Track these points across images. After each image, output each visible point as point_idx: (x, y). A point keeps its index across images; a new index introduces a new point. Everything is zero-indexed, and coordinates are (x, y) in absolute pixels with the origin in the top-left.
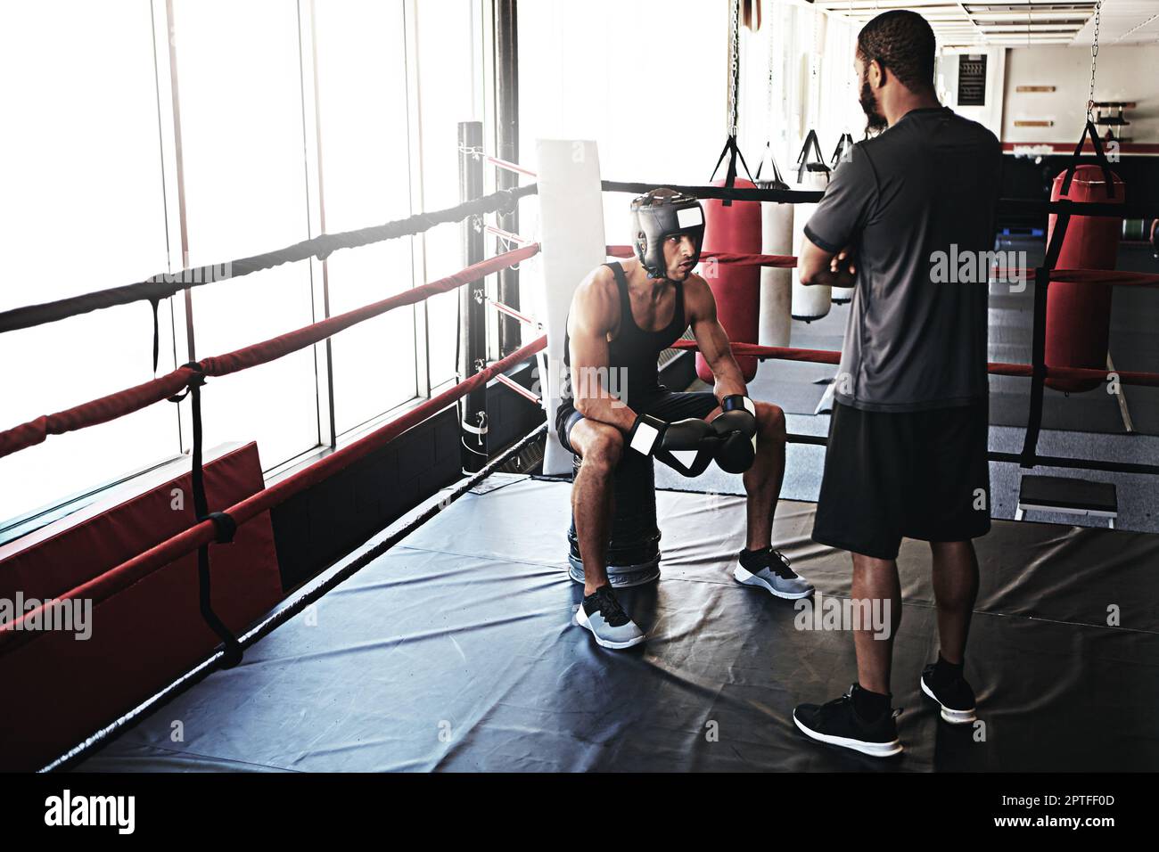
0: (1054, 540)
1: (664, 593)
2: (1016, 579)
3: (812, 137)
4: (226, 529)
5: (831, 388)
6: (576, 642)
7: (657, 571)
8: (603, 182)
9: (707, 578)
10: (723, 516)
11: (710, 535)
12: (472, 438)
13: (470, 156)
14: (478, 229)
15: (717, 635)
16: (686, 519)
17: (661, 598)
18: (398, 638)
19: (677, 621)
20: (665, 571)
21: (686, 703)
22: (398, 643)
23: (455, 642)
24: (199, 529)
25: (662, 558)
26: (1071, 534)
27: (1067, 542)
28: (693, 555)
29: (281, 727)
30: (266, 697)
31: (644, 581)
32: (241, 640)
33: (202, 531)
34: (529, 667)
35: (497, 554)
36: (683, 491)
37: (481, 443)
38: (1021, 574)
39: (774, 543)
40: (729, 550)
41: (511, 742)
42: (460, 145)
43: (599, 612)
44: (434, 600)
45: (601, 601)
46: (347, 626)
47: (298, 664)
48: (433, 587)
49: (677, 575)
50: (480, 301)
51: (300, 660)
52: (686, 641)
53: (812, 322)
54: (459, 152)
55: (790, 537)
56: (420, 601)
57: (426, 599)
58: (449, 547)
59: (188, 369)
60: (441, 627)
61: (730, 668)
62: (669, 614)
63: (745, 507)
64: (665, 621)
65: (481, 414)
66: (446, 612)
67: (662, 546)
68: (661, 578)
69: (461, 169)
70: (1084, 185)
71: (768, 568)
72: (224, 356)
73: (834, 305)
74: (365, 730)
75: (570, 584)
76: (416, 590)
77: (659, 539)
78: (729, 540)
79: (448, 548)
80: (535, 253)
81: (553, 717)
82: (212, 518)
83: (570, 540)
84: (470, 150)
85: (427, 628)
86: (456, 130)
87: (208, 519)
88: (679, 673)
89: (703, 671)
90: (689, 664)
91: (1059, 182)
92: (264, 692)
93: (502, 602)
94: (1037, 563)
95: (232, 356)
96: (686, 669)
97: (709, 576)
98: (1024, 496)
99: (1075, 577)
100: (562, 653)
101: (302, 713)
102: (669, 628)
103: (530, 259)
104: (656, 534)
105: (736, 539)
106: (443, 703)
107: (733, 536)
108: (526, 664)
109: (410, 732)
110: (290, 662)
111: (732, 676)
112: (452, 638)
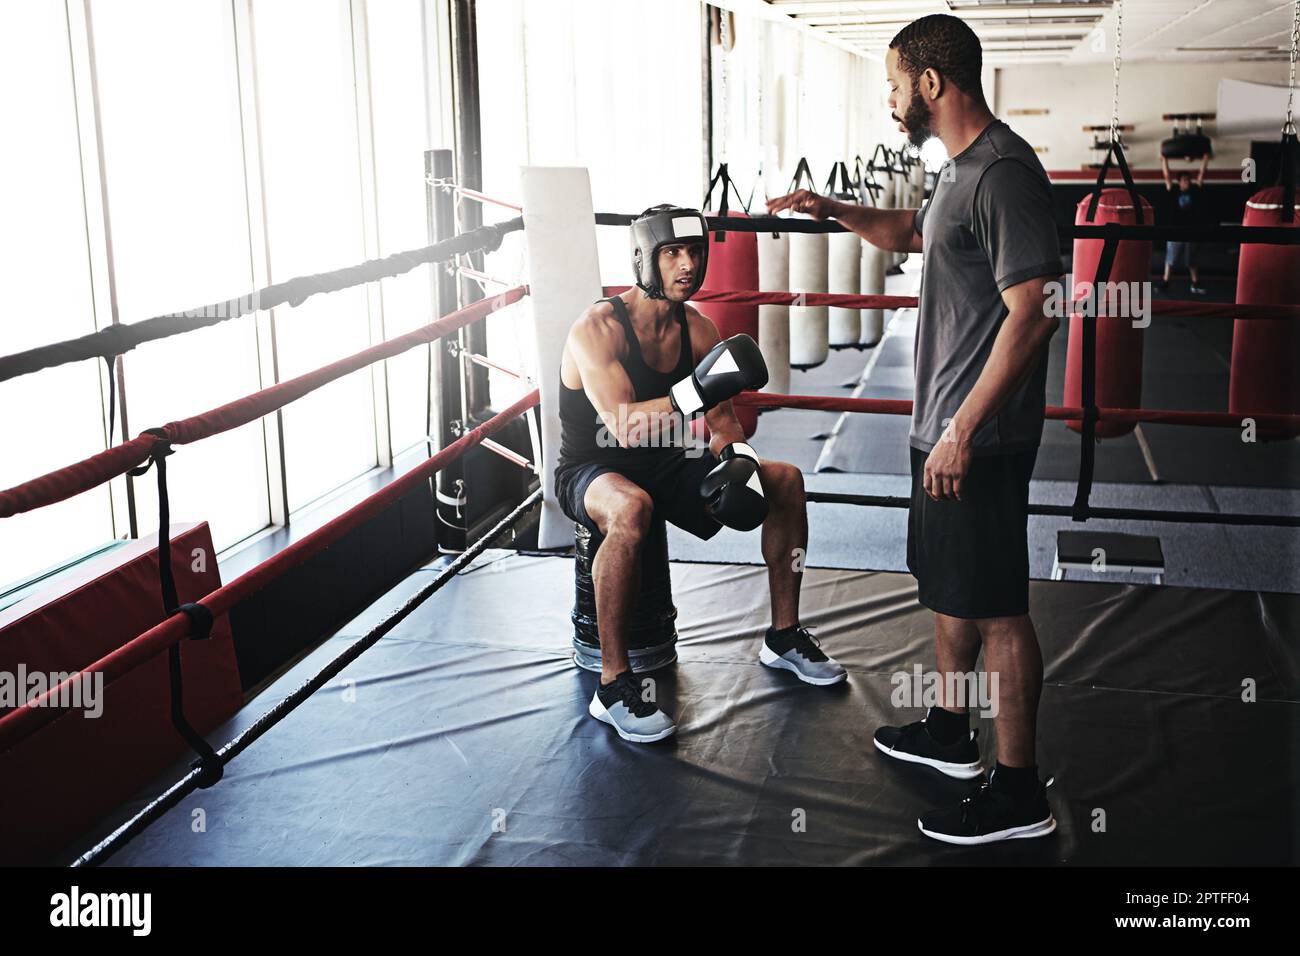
0: (1107, 600)
1: (684, 677)
2: (1072, 644)
3: (803, 165)
4: (200, 622)
5: (828, 443)
6: (591, 737)
7: (674, 653)
8: (597, 215)
9: (732, 659)
10: (740, 588)
11: (729, 610)
12: (448, 511)
13: (439, 189)
14: (450, 271)
15: (752, 722)
16: (701, 593)
17: (683, 684)
18: (387, 742)
19: (703, 710)
20: (682, 653)
21: (726, 801)
22: (387, 748)
23: (453, 745)
24: (168, 624)
25: (679, 638)
26: (1125, 593)
27: (1121, 603)
28: (712, 633)
29: (260, 853)
30: (237, 819)
31: (661, 664)
32: (220, 753)
33: (175, 626)
34: (542, 768)
35: (489, 641)
36: (691, 562)
37: (459, 516)
38: (1076, 638)
39: (802, 617)
40: (753, 625)
41: (531, 856)
42: (427, 176)
43: (621, 702)
44: (422, 697)
45: (623, 690)
46: (325, 731)
47: (272, 778)
48: (420, 682)
49: (696, 657)
50: (454, 354)
51: (274, 774)
52: (716, 731)
53: (809, 371)
54: (427, 184)
55: (819, 608)
56: (408, 699)
57: (413, 697)
58: (434, 635)
59: (151, 436)
60: (433, 727)
61: (770, 759)
62: (693, 700)
63: (765, 578)
64: (690, 709)
65: (459, 482)
66: (439, 710)
67: (678, 624)
68: (679, 660)
69: (429, 204)
70: (1112, 211)
71: (794, 650)
72: (191, 419)
73: (832, 352)
74: (360, 851)
75: (575, 672)
76: (401, 686)
77: (675, 617)
78: (751, 614)
79: (431, 636)
80: (521, 297)
81: (576, 824)
82: (185, 611)
83: (575, 621)
84: (439, 182)
85: (417, 729)
86: (422, 160)
87: (179, 612)
88: (713, 767)
89: (741, 764)
90: (724, 756)
91: (1083, 207)
92: (235, 813)
93: (500, 696)
94: (1093, 626)
95: (199, 420)
96: (721, 763)
97: (732, 656)
98: (1065, 554)
99: (1134, 640)
100: (578, 751)
101: (284, 835)
102: (695, 716)
103: (514, 304)
104: (672, 612)
105: (758, 614)
106: (447, 816)
107: (755, 610)
108: (538, 765)
109: (412, 851)
110: (261, 776)
111: (773, 767)
112: (449, 739)
